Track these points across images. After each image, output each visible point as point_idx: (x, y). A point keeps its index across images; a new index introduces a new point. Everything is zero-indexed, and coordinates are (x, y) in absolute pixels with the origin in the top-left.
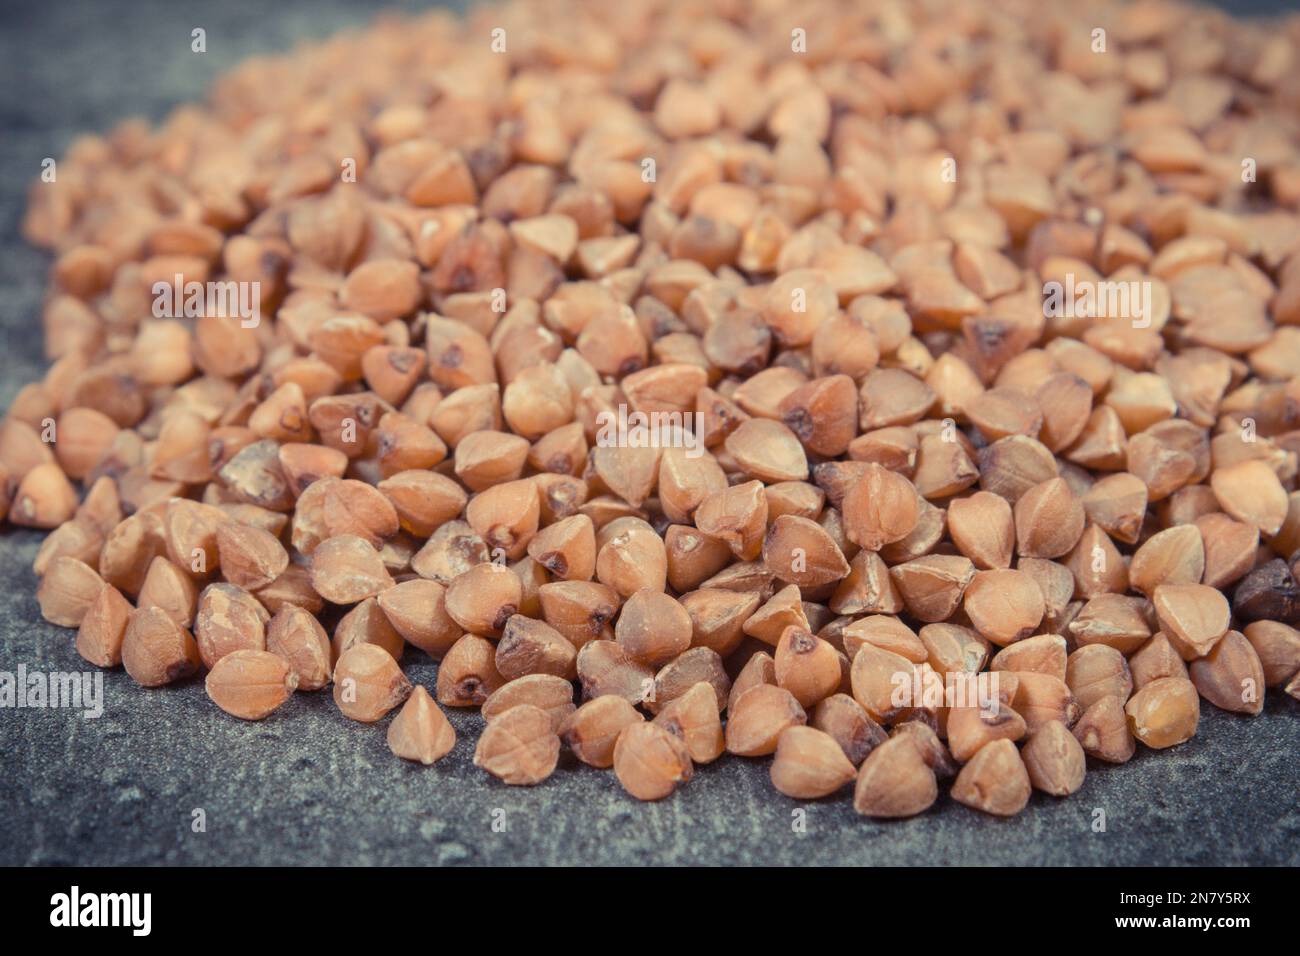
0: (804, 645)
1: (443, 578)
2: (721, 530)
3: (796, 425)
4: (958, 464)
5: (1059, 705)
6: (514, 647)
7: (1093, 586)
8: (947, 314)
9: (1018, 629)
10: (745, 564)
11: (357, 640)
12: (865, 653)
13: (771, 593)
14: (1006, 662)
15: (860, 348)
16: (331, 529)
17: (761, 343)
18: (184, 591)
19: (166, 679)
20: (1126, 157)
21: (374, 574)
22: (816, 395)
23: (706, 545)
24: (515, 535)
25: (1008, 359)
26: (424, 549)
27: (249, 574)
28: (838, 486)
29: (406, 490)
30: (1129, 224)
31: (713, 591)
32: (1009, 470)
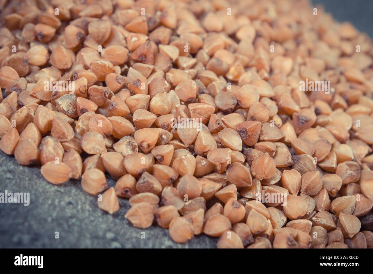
0: (236, 205)
1: (123, 154)
2: (215, 162)
3: (241, 133)
4: (289, 159)
5: (307, 243)
6: (144, 182)
7: (321, 207)
8: (289, 110)
9: (298, 216)
10: (219, 173)
11: (92, 167)
12: (253, 212)
13: (225, 185)
14: (292, 225)
15: (264, 114)
16: (90, 128)
17: (233, 104)
18: (38, 136)
19: (28, 164)
20: (342, 73)
21: (102, 147)
22: (251, 126)
23: (209, 165)
24: (149, 146)
25: (305, 129)
26: (118, 143)
27: (61, 136)
28: (252, 156)
29: (117, 122)
30: (342, 94)
31: (207, 180)
32: (303, 165)
